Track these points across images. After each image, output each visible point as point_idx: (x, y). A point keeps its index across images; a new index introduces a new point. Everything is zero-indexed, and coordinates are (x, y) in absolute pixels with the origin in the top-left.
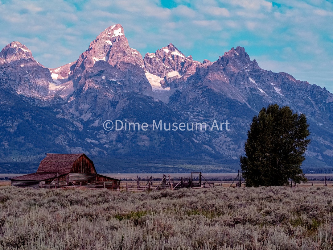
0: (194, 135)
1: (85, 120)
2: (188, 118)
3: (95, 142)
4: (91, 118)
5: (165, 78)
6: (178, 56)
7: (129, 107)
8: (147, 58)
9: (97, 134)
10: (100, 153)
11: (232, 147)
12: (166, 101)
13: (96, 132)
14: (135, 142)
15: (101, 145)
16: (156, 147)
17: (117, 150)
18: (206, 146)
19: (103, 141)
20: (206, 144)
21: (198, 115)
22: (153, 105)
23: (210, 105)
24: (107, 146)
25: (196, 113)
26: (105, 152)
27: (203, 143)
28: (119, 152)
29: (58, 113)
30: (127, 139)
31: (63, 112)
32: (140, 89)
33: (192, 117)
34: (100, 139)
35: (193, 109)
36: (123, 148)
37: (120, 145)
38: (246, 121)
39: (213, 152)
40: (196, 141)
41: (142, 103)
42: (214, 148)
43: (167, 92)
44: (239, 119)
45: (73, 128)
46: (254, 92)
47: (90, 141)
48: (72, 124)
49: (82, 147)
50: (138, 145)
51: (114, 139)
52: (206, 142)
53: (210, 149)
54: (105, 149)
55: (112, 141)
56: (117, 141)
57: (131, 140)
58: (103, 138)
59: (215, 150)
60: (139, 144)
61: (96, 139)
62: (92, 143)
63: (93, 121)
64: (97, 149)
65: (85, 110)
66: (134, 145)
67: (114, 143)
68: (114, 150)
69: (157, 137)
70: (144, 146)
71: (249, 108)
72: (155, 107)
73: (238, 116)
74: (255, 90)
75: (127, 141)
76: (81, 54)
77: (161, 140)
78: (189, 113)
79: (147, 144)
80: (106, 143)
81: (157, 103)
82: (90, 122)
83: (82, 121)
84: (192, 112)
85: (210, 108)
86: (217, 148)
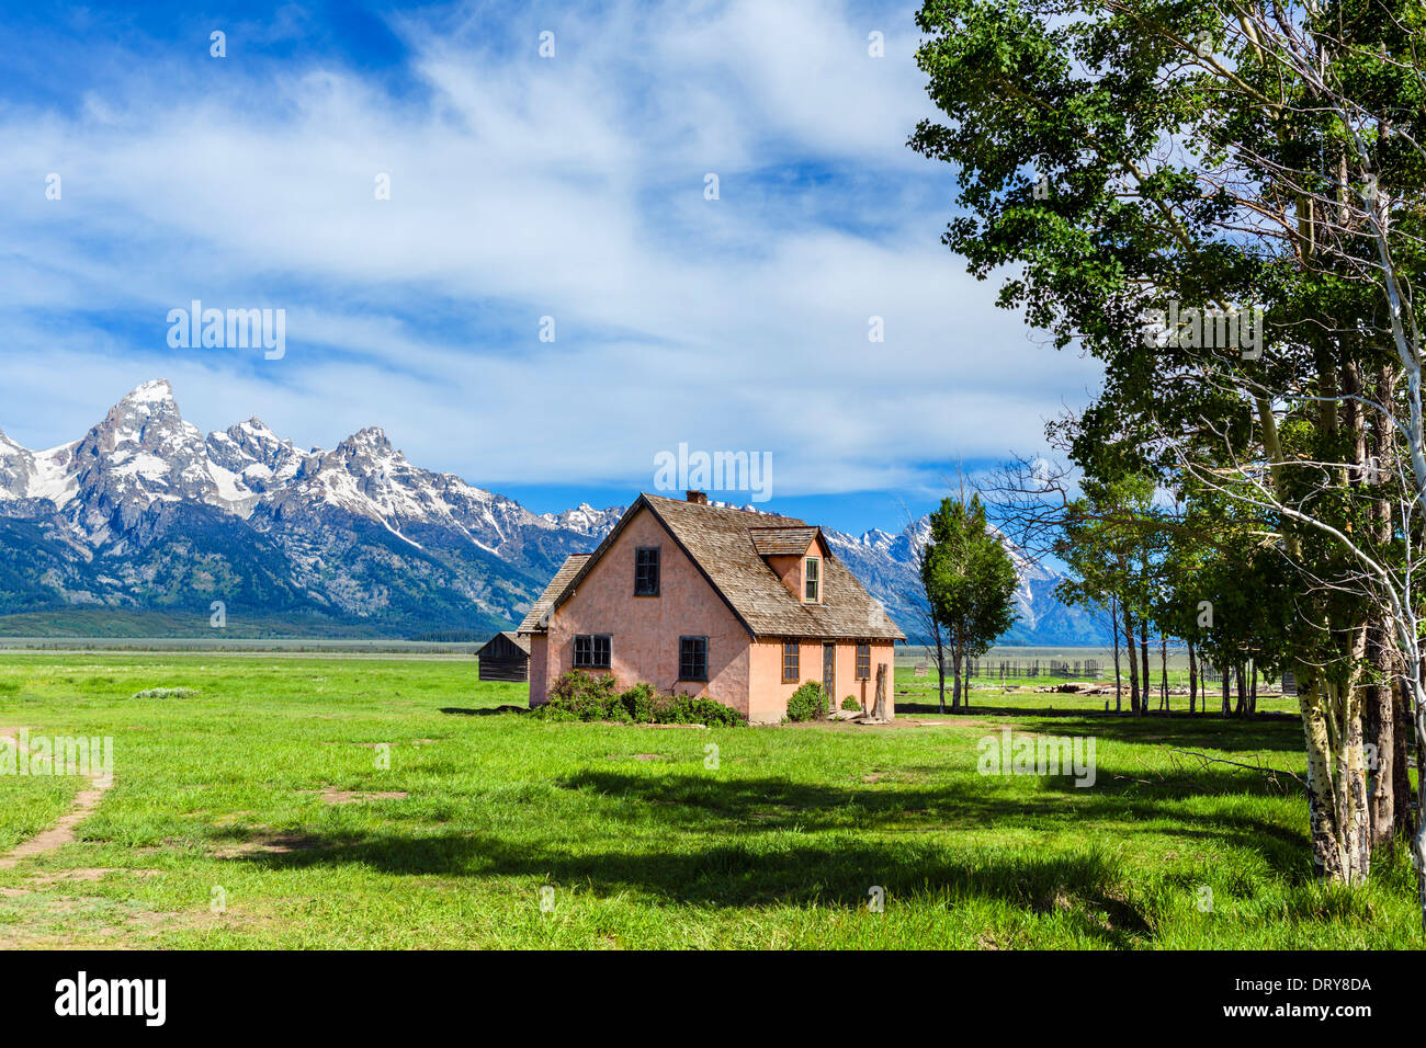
0: (294, 574)
1: (98, 544)
2: (283, 545)
3: (116, 582)
4: (109, 541)
5: (244, 474)
6: (267, 439)
7: (179, 522)
8: (211, 439)
9: (118, 568)
10: (124, 602)
11: (359, 595)
12: (246, 515)
13: (117, 565)
14: (187, 585)
15: (126, 589)
16: (225, 593)
17: (155, 597)
18: (314, 594)
19: (130, 581)
20: (314, 590)
21: (301, 541)
22: (222, 521)
23: (323, 524)
24: (137, 590)
25: (296, 537)
26: (133, 600)
27: (309, 588)
28: (159, 600)
29: (46, 530)
30: (173, 578)
31: (57, 528)
32: (199, 494)
33: (290, 544)
34: (124, 577)
35: (292, 529)
36: (166, 595)
37: (161, 589)
38: (384, 552)
39: (326, 603)
40: (297, 585)
41: (204, 518)
42: (328, 598)
43: (245, 501)
45: (75, 556)
47: (105, 580)
48: (73, 549)
49: (92, 592)
50: (193, 589)
51: (150, 579)
52: (314, 587)
53: (321, 598)
54: (133, 594)
55: (147, 582)
56: (154, 582)
57: (181, 581)
58: (129, 575)
59: (330, 601)
60: (195, 586)
61: (118, 578)
62: (110, 585)
63: (111, 546)
64: (119, 595)
65: (97, 527)
66: (185, 589)
67: (150, 585)
68: (150, 598)
69: (228, 577)
70: (204, 591)
71: (390, 533)
72: (226, 524)
73: (372, 544)
75: (175, 583)
76: (92, 427)
77: (235, 582)
78: (285, 537)
80: (135, 585)
81: (230, 517)
82: (105, 546)
83: (90, 545)
84: (291, 535)
86: (332, 596)
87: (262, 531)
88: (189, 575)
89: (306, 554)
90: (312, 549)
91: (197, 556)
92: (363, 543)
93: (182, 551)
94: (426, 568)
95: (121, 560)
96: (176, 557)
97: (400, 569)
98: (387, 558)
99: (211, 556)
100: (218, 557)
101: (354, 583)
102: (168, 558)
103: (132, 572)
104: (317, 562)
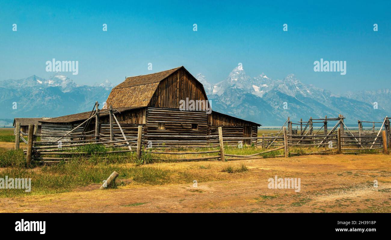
0: (273, 111)
1: (228, 104)
2: (270, 103)
4: (230, 104)
5: (261, 87)
7: (246, 99)
12: (261, 96)
13: (232, 109)
14: (248, 114)
18: (278, 115)
22: (256, 98)
27: (277, 114)
29: (216, 101)
31: (219, 101)
32: (250, 92)
33: (272, 103)
35: (272, 100)
38: (295, 105)
40: (274, 113)
41: (251, 98)
42: (281, 116)
43: (261, 93)
44: (291, 104)
45: (223, 107)
46: (298, 93)
48: (222, 106)
51: (240, 112)
53: (279, 116)
55: (239, 113)
59: (282, 117)
61: (232, 112)
63: (231, 105)
65: (228, 100)
71: (296, 100)
73: (292, 103)
74: (299, 92)
77: (259, 112)
79: (253, 114)
80: (236, 114)
81: (258, 97)
82: (230, 105)
83: (226, 105)
84: (272, 101)
85: (279, 99)
87: (265, 100)
88: (248, 111)
89: (276, 106)
90: (277, 104)
91: (250, 107)
92: (290, 103)
93: (246, 106)
94: (306, 108)
95: (234, 108)
96: (245, 107)
97: (299, 109)
98: (296, 106)
99: (253, 107)
100: (255, 107)
101: (288, 112)
102: (244, 107)
103: (236, 111)
104: (279, 107)
